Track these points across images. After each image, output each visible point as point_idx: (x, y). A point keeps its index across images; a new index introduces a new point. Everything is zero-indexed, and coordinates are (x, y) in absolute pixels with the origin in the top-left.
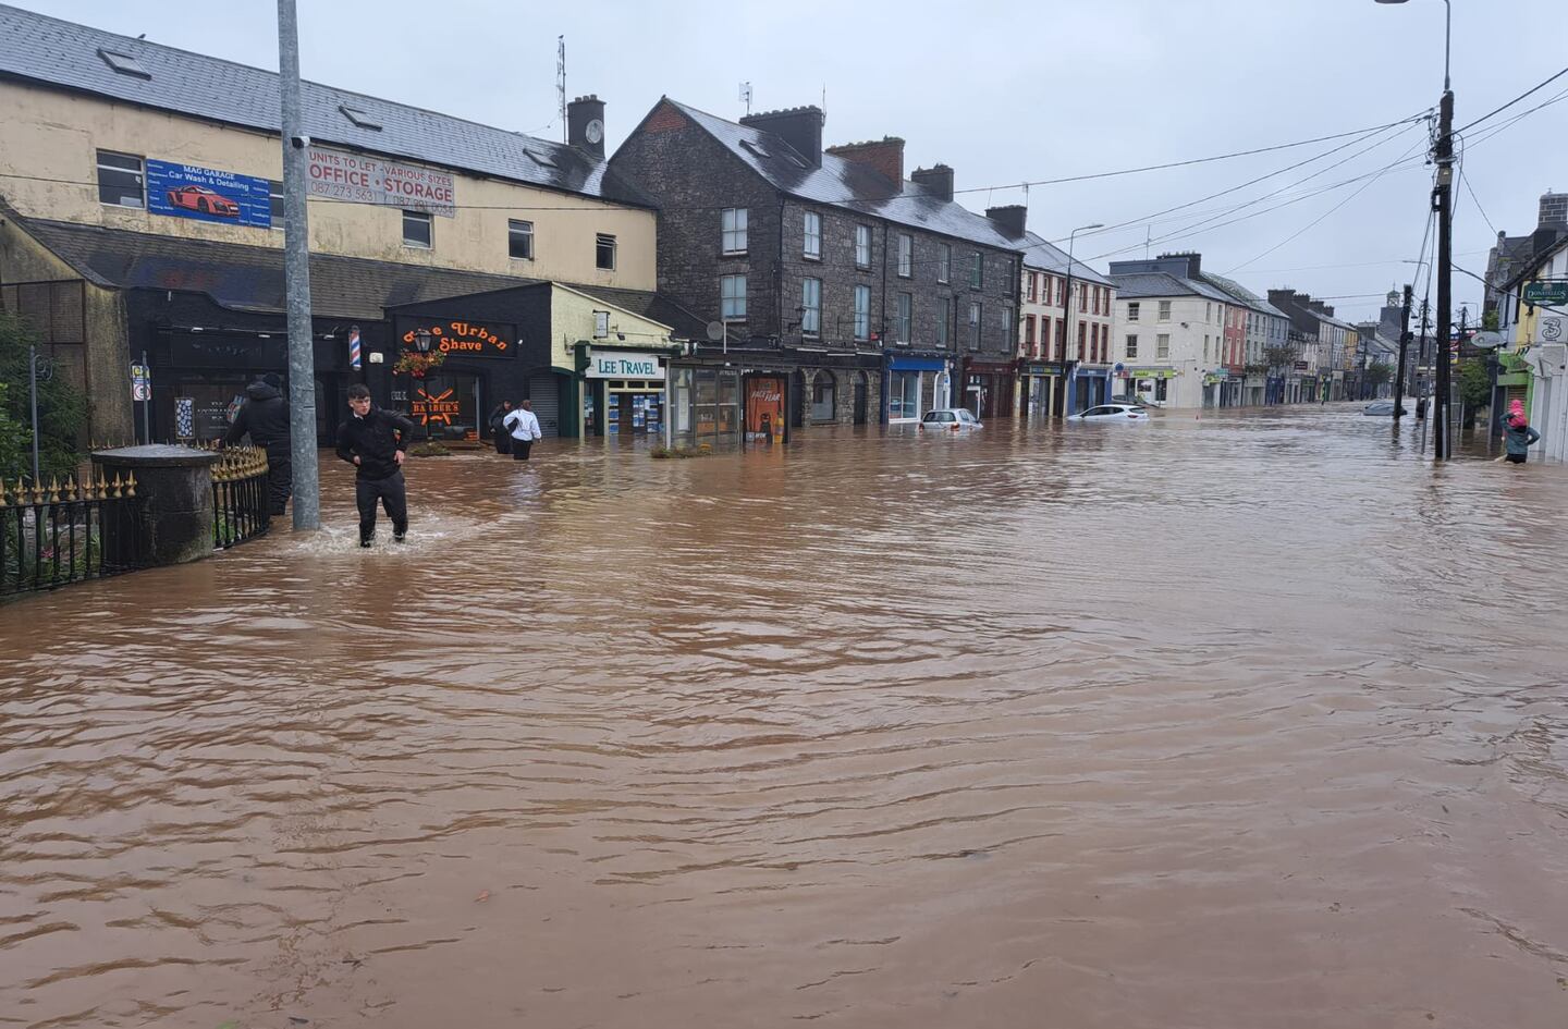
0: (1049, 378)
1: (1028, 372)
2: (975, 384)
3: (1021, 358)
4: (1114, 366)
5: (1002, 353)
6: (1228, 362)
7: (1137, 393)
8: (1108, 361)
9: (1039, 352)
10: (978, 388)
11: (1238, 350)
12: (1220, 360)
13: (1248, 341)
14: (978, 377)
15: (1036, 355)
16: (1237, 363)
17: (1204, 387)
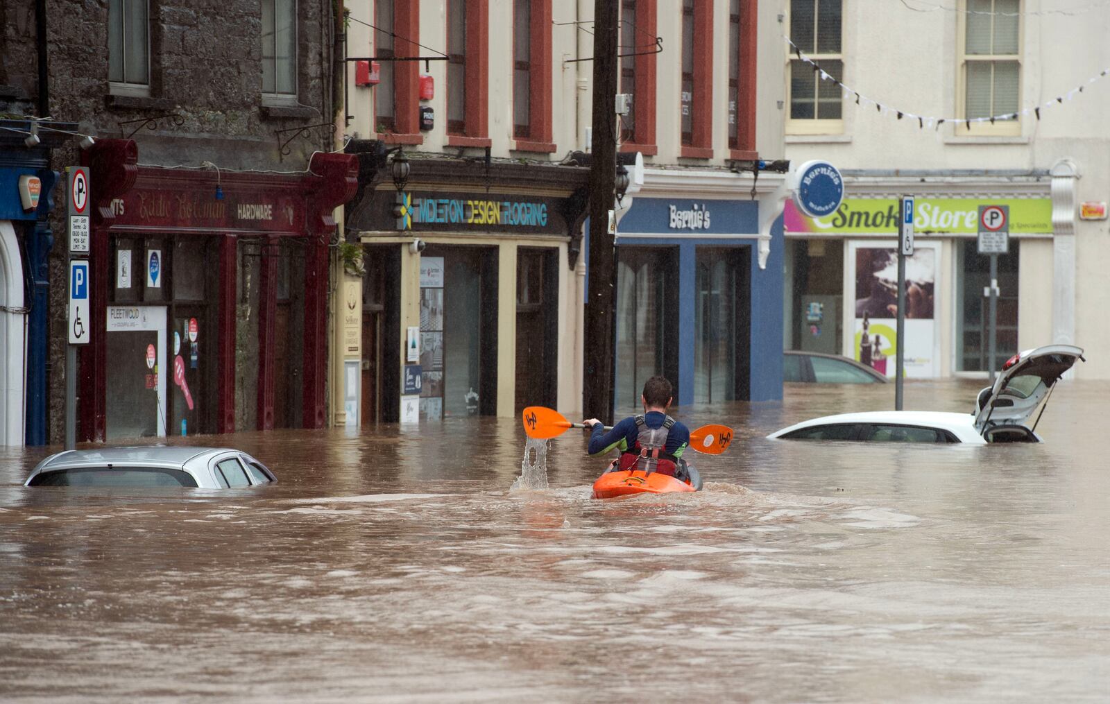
0: (491, 253)
1: (391, 219)
2: (138, 296)
3: (355, 145)
4: (792, 181)
5: (266, 115)
7: (852, 327)
8: (765, 150)
9: (439, 105)
10: (154, 319)
14: (154, 254)
15: (426, 127)
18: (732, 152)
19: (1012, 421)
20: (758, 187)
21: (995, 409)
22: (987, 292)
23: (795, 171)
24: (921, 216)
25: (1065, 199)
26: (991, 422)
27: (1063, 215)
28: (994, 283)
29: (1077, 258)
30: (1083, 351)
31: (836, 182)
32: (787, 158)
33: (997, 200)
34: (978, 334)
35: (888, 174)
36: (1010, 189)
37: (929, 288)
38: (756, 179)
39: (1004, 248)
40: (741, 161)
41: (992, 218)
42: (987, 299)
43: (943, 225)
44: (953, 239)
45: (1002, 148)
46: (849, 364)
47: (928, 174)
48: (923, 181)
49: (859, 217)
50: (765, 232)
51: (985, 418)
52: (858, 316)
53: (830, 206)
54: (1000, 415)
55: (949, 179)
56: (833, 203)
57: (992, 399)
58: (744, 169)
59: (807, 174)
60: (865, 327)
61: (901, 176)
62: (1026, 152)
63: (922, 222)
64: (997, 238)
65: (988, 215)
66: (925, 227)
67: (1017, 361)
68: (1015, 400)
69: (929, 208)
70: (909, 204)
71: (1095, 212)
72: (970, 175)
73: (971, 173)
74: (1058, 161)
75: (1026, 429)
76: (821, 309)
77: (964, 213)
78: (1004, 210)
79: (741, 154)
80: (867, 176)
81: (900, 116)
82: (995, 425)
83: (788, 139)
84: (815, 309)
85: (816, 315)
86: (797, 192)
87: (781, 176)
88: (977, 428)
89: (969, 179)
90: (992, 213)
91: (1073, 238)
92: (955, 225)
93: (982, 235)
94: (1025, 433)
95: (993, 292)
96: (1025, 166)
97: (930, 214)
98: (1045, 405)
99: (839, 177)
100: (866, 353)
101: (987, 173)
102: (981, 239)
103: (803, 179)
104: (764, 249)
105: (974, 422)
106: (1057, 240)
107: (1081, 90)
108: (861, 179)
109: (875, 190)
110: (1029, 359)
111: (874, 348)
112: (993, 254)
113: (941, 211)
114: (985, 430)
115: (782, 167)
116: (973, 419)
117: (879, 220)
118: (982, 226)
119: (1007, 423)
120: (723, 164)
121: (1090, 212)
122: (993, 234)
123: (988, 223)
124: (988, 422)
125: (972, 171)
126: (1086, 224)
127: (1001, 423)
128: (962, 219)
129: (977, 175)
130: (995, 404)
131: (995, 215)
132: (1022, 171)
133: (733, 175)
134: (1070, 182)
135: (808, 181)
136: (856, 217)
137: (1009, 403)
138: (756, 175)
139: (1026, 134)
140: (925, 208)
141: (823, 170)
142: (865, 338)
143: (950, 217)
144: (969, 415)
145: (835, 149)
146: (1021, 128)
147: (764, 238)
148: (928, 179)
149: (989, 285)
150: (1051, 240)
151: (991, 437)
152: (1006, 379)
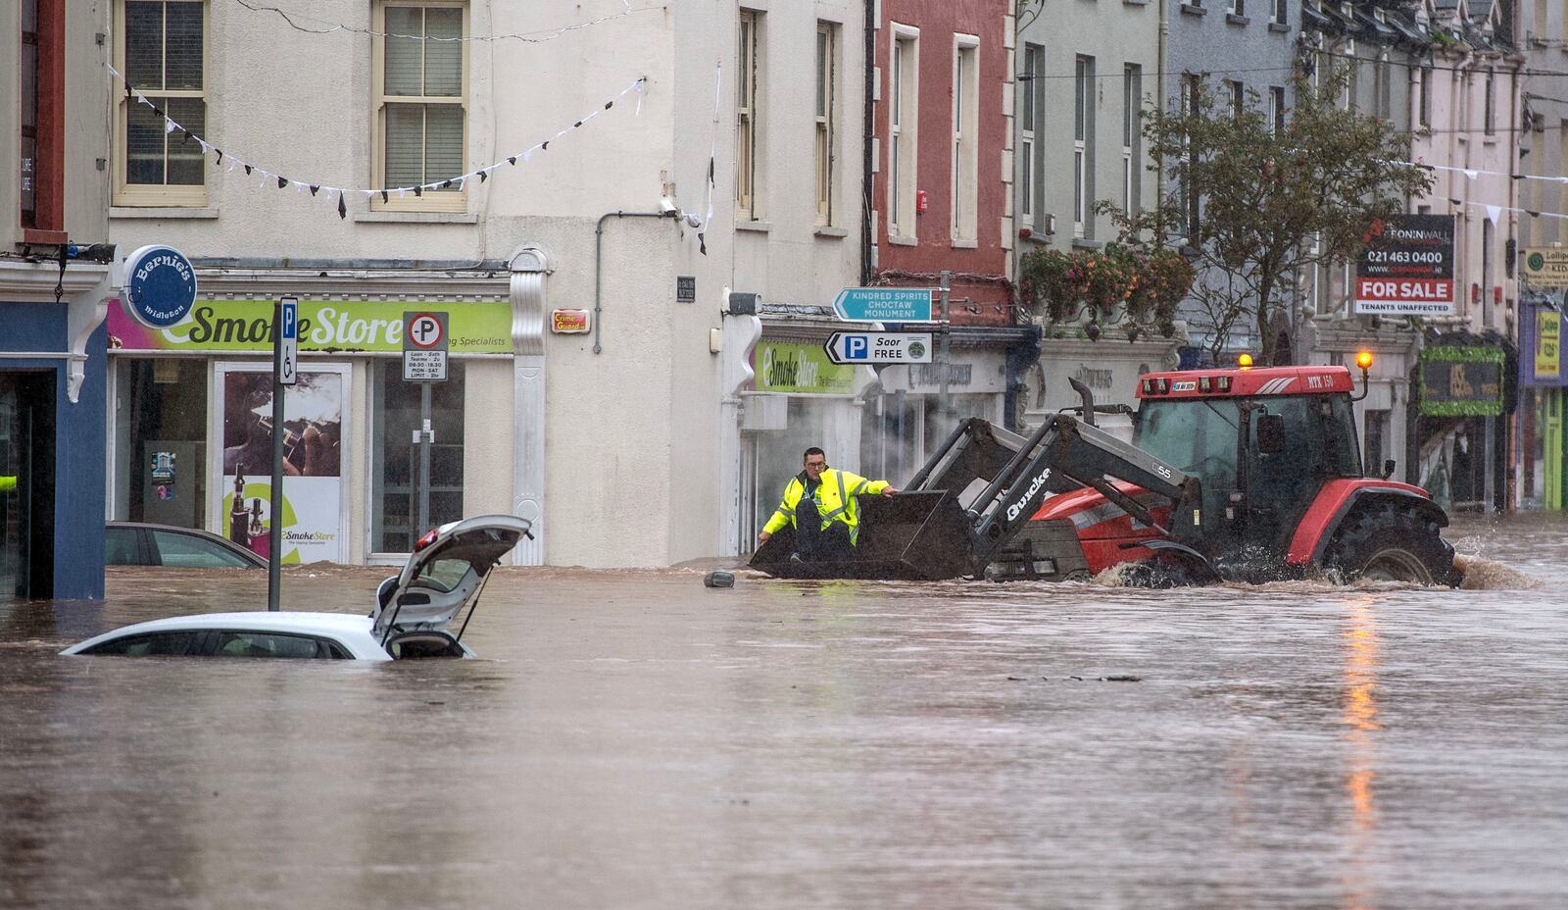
4: (119, 274)
6: (904, 229)
7: (219, 488)
8: (78, 231)
11: (966, 128)
12: (848, 216)
13: (1034, 51)
16: (965, 232)
17: (750, 437)
18: (26, 232)
19: (428, 625)
20: (65, 283)
21: (402, 607)
22: (416, 437)
23: (125, 260)
24: (321, 326)
25: (528, 304)
26: (397, 627)
27: (528, 326)
28: (427, 424)
29: (547, 389)
30: (530, 525)
31: (186, 276)
32: (111, 243)
33: (432, 305)
34: (406, 498)
35: (272, 265)
36: (449, 289)
37: (334, 430)
38: (62, 273)
39: (441, 374)
40: (41, 245)
41: (424, 330)
42: (417, 447)
43: (354, 340)
44: (367, 360)
45: (438, 230)
46: (214, 541)
47: (331, 265)
48: (323, 275)
49: (228, 327)
50: (78, 349)
51: (388, 622)
52: (228, 471)
53: (177, 312)
54: (410, 617)
55: (362, 273)
56: (181, 308)
57: (399, 593)
58: (44, 258)
59: (142, 264)
60: (239, 488)
61: (292, 268)
62: (473, 235)
63: (322, 335)
64: (431, 360)
65: (417, 326)
66: (326, 342)
67: (435, 539)
68: (433, 595)
69: (333, 316)
70: (289, 310)
71: (574, 323)
72: (393, 268)
73: (394, 264)
74: (520, 249)
75: (448, 637)
76: (173, 461)
77: (384, 323)
78: (442, 319)
79: (41, 235)
80: (241, 268)
81: (282, 183)
82: (402, 631)
83: (114, 212)
84: (164, 461)
85: (165, 470)
86: (127, 291)
87: (103, 268)
88: (376, 635)
89: (390, 273)
90: (423, 323)
91: (542, 359)
92: (371, 340)
93: (408, 354)
94: (447, 643)
95: (425, 437)
96: (472, 255)
97: (335, 323)
98: (476, 602)
99: (189, 270)
100: (239, 525)
101: (417, 265)
102: (408, 360)
103: (136, 272)
104: (77, 373)
105: (372, 627)
106: (519, 361)
107: (544, 147)
108: (232, 272)
109: (254, 287)
110: (451, 535)
111: (251, 518)
112: (426, 381)
113: (351, 319)
114: (388, 638)
115: (104, 254)
116: (370, 623)
117: (258, 333)
118: (409, 343)
119: (421, 628)
120: (12, 249)
121: (566, 323)
122: (425, 354)
123: (417, 337)
124: (392, 627)
125: (395, 262)
126: (561, 339)
127: (412, 629)
128: (381, 331)
129: (402, 268)
130: (402, 601)
131: (427, 326)
132: (469, 262)
133: (28, 266)
134: (537, 279)
135: (143, 276)
136: (225, 326)
137: (425, 599)
138: (63, 265)
139: (473, 209)
140: (327, 315)
141: (166, 259)
142: (238, 504)
143: (364, 327)
144: (366, 617)
145: (194, 228)
146: (465, 201)
147: (77, 359)
148: (330, 273)
149: (420, 427)
150: (511, 362)
151: (397, 649)
152: (418, 564)
